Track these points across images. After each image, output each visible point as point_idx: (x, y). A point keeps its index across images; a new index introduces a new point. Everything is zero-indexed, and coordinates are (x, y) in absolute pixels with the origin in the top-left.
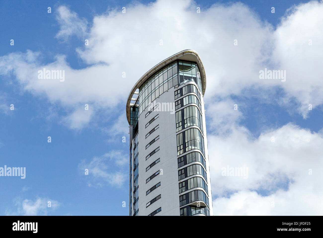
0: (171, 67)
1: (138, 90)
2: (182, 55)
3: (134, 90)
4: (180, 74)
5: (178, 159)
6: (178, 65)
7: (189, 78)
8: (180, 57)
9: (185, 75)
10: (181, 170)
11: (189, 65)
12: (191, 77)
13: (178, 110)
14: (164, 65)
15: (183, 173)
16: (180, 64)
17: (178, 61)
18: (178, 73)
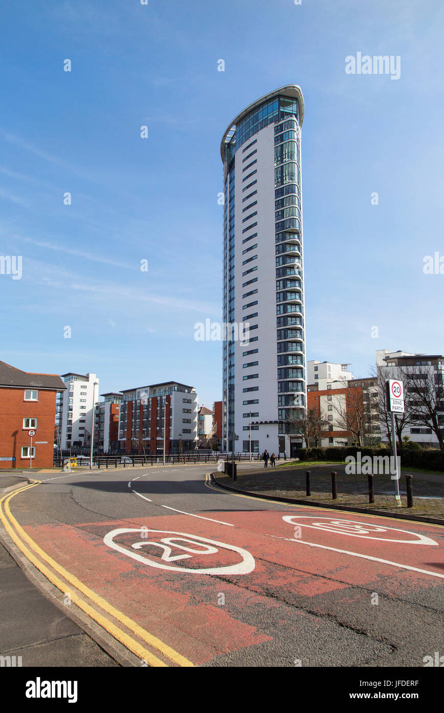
0: (272, 103)
1: (235, 126)
2: (284, 90)
3: (231, 127)
4: (281, 110)
5: (276, 191)
6: (279, 100)
7: (291, 114)
8: (282, 92)
9: (285, 111)
10: (278, 201)
11: (291, 101)
12: (292, 114)
13: (277, 146)
14: (264, 100)
15: (280, 204)
16: (282, 99)
17: (279, 96)
18: (279, 108)
